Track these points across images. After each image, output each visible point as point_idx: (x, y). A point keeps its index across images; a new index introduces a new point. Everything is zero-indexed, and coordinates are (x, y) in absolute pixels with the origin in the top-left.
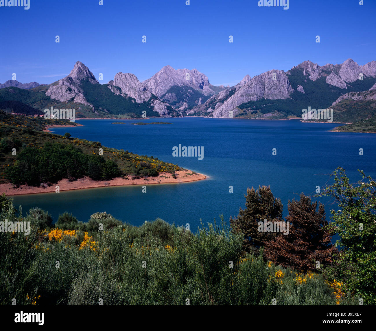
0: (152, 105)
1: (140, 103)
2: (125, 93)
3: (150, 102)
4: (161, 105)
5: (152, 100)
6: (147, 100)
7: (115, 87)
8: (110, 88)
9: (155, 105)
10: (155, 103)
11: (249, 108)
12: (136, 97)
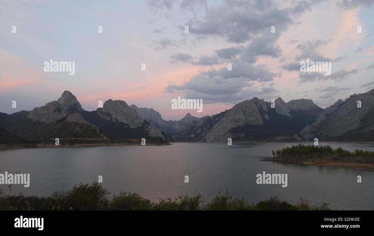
0: (146, 130)
1: (133, 128)
2: (116, 119)
3: (144, 127)
4: (156, 130)
5: (146, 125)
6: (140, 125)
7: (105, 113)
8: (99, 114)
9: (150, 130)
10: (149, 128)
11: (241, 133)
12: (128, 122)
